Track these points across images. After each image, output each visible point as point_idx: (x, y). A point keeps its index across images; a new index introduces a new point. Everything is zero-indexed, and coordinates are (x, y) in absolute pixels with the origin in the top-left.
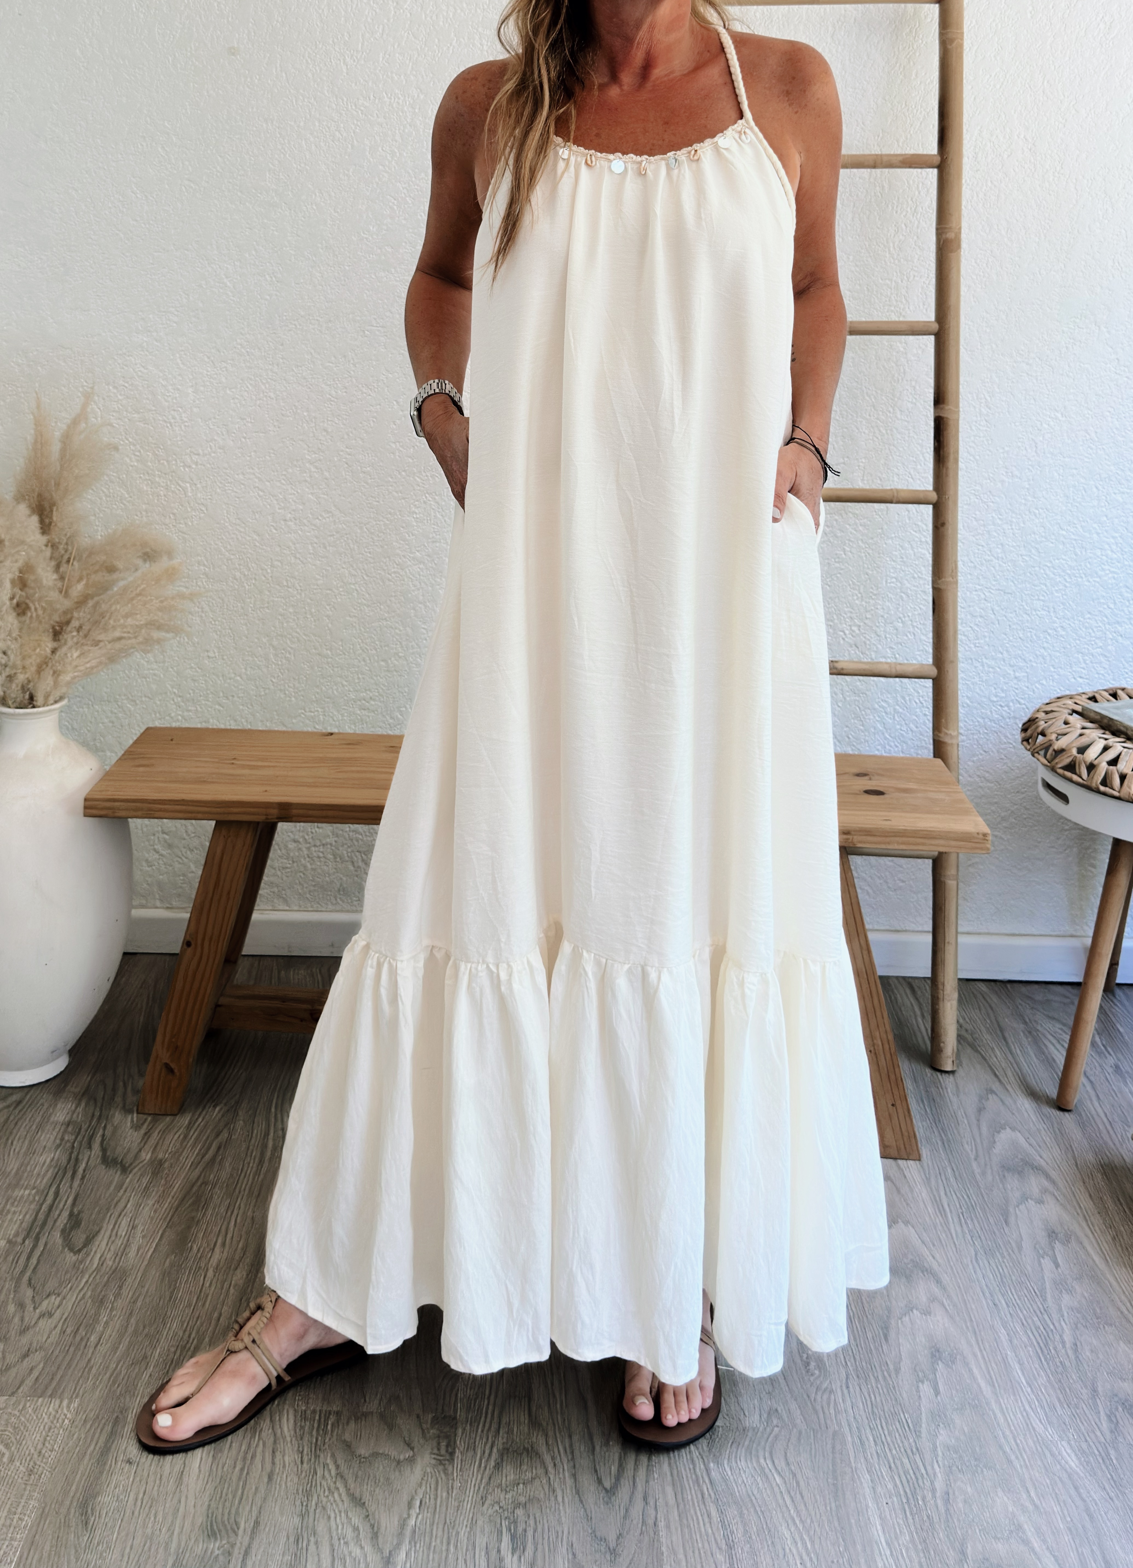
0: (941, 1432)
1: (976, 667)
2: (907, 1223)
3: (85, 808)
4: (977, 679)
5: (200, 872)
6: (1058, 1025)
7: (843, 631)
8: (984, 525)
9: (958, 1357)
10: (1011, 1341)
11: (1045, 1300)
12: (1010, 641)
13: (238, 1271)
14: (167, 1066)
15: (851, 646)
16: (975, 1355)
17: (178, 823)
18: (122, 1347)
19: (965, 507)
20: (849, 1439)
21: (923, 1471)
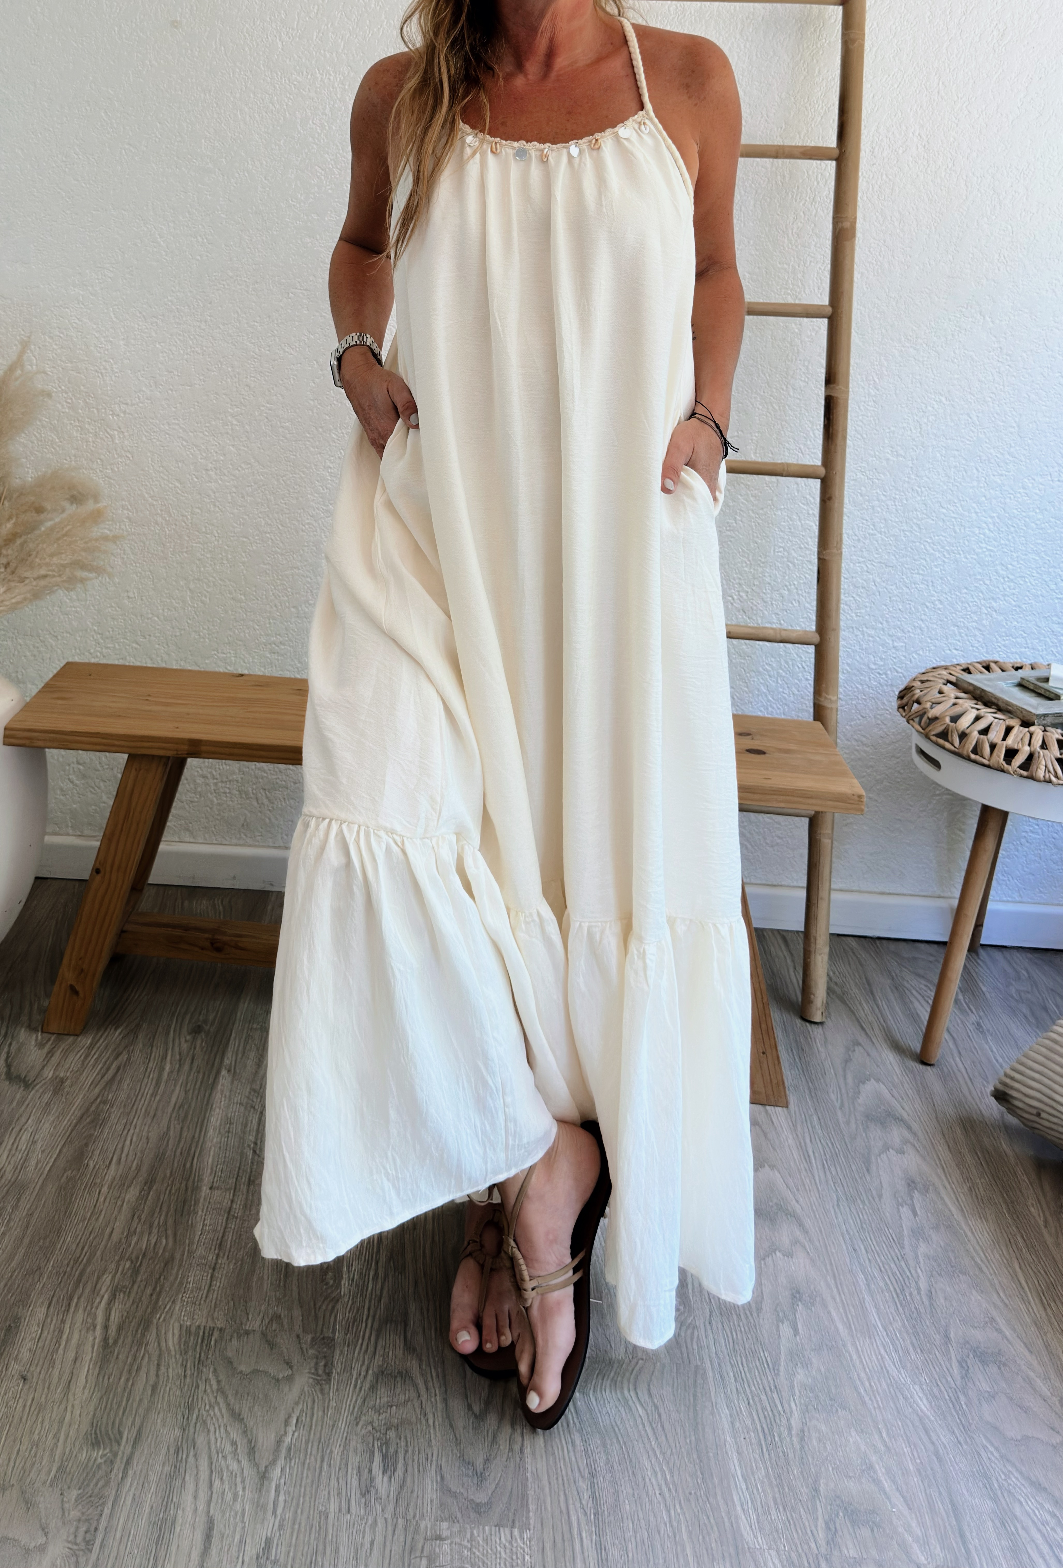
0: (799, 1371)
1: (856, 636)
2: (772, 1167)
3: (5, 736)
4: (857, 648)
5: (112, 803)
6: (923, 982)
7: (732, 597)
8: (869, 501)
9: (818, 1299)
10: (868, 1285)
11: (903, 1248)
12: (890, 611)
13: (132, 1188)
14: (72, 988)
15: (739, 611)
16: (834, 1299)
17: (91, 754)
18: (18, 1257)
19: (852, 483)
20: (711, 1374)
21: (780, 1408)
